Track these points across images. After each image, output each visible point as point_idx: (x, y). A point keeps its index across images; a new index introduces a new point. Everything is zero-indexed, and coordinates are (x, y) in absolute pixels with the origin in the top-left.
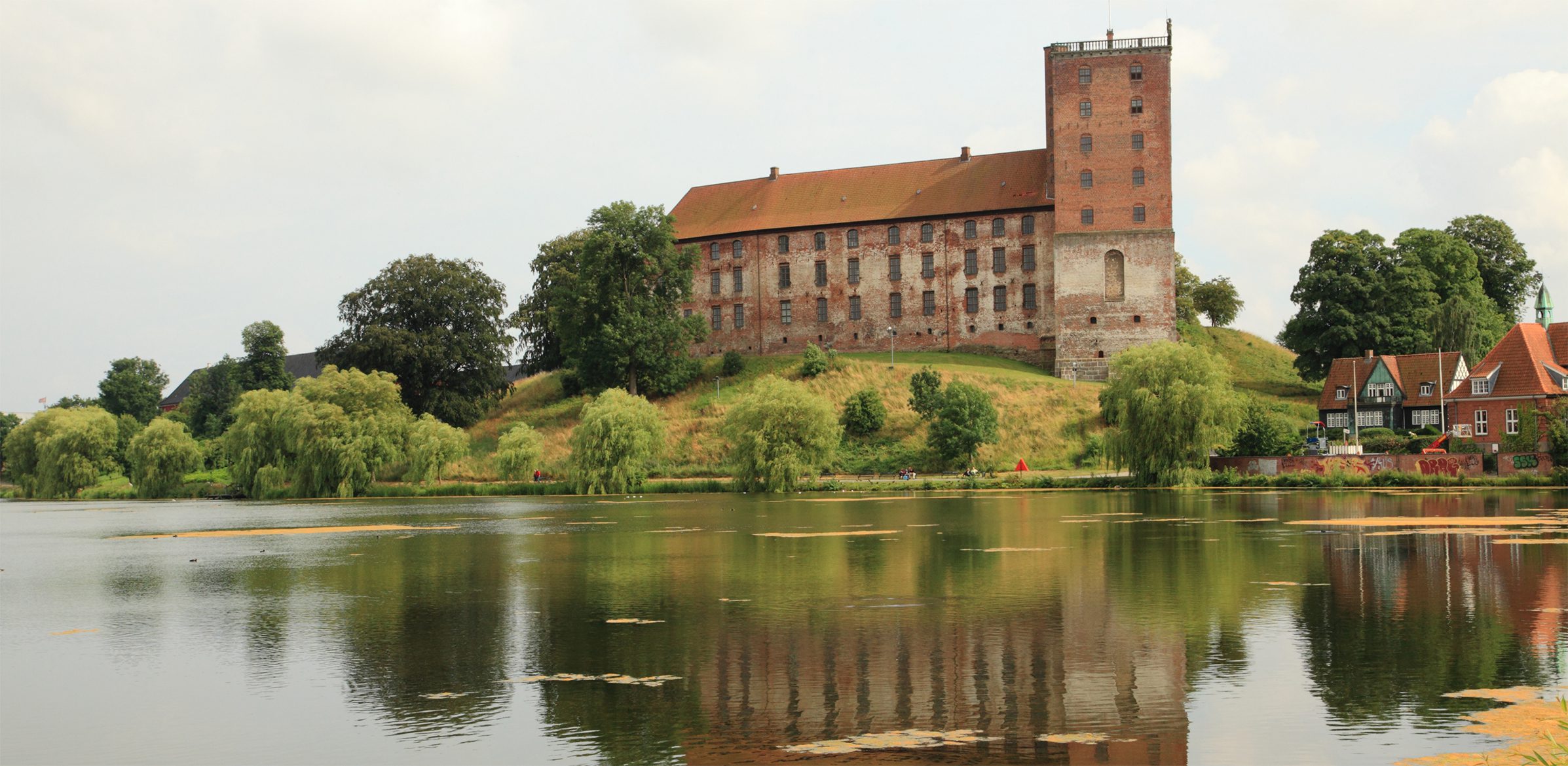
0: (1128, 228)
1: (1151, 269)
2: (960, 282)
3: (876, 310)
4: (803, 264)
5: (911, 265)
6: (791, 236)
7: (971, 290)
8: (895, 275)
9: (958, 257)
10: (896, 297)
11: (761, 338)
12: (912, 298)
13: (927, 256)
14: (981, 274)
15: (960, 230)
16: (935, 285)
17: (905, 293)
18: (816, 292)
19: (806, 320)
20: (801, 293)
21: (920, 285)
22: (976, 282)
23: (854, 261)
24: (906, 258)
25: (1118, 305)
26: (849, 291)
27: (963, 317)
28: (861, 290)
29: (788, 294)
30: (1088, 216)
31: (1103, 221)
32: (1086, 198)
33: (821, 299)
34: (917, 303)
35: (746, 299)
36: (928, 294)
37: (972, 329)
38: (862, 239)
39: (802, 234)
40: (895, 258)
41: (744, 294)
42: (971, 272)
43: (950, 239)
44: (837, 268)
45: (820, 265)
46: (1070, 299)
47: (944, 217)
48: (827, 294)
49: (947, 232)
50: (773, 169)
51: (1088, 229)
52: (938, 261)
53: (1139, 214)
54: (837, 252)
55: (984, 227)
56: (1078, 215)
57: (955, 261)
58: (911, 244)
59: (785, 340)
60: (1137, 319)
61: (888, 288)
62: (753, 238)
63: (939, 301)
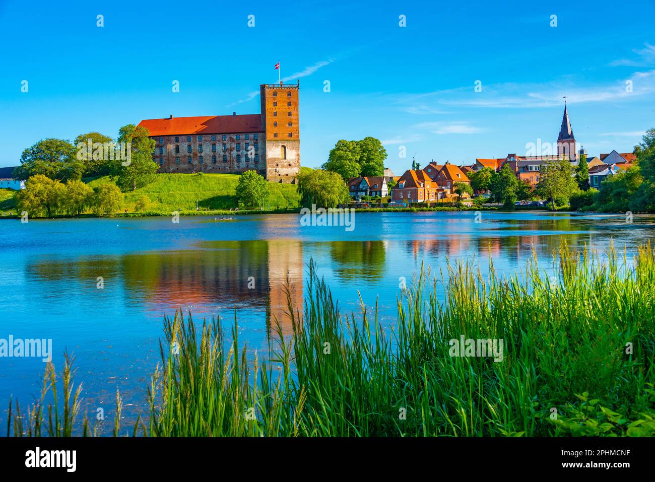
0: (287, 139)
1: (294, 151)
2: (235, 153)
3: (208, 161)
4: (184, 147)
5: (219, 147)
6: (179, 137)
7: (238, 155)
8: (214, 151)
9: (234, 145)
10: (214, 157)
11: (169, 169)
12: (220, 157)
13: (224, 144)
14: (241, 151)
15: (235, 138)
16: (227, 153)
17: (217, 155)
18: (188, 154)
19: (184, 163)
20: (183, 155)
21: (222, 153)
22: (240, 153)
23: (200, 145)
24: (217, 145)
25: (285, 161)
26: (199, 155)
27: (236, 163)
28: (203, 154)
29: (179, 155)
30: (276, 135)
31: (279, 137)
32: (275, 130)
33: (190, 157)
34: (221, 159)
35: (164, 156)
36: (225, 156)
37: (238, 167)
38: (203, 139)
39: (183, 137)
40: (214, 144)
41: (163, 155)
42: (238, 151)
43: (232, 140)
44: (195, 147)
45: (189, 146)
46: (271, 159)
47: (230, 133)
48: (192, 155)
49: (230, 138)
50: (171, 116)
51: (276, 138)
52: (228, 146)
53: (290, 135)
54: (195, 143)
55: (243, 136)
56: (273, 135)
57: (233, 146)
58: (219, 141)
59: (178, 169)
60: (290, 165)
61: (212, 154)
62: (167, 137)
63: (228, 158)
